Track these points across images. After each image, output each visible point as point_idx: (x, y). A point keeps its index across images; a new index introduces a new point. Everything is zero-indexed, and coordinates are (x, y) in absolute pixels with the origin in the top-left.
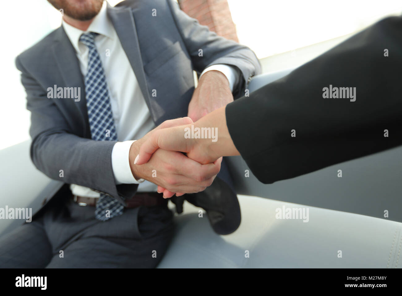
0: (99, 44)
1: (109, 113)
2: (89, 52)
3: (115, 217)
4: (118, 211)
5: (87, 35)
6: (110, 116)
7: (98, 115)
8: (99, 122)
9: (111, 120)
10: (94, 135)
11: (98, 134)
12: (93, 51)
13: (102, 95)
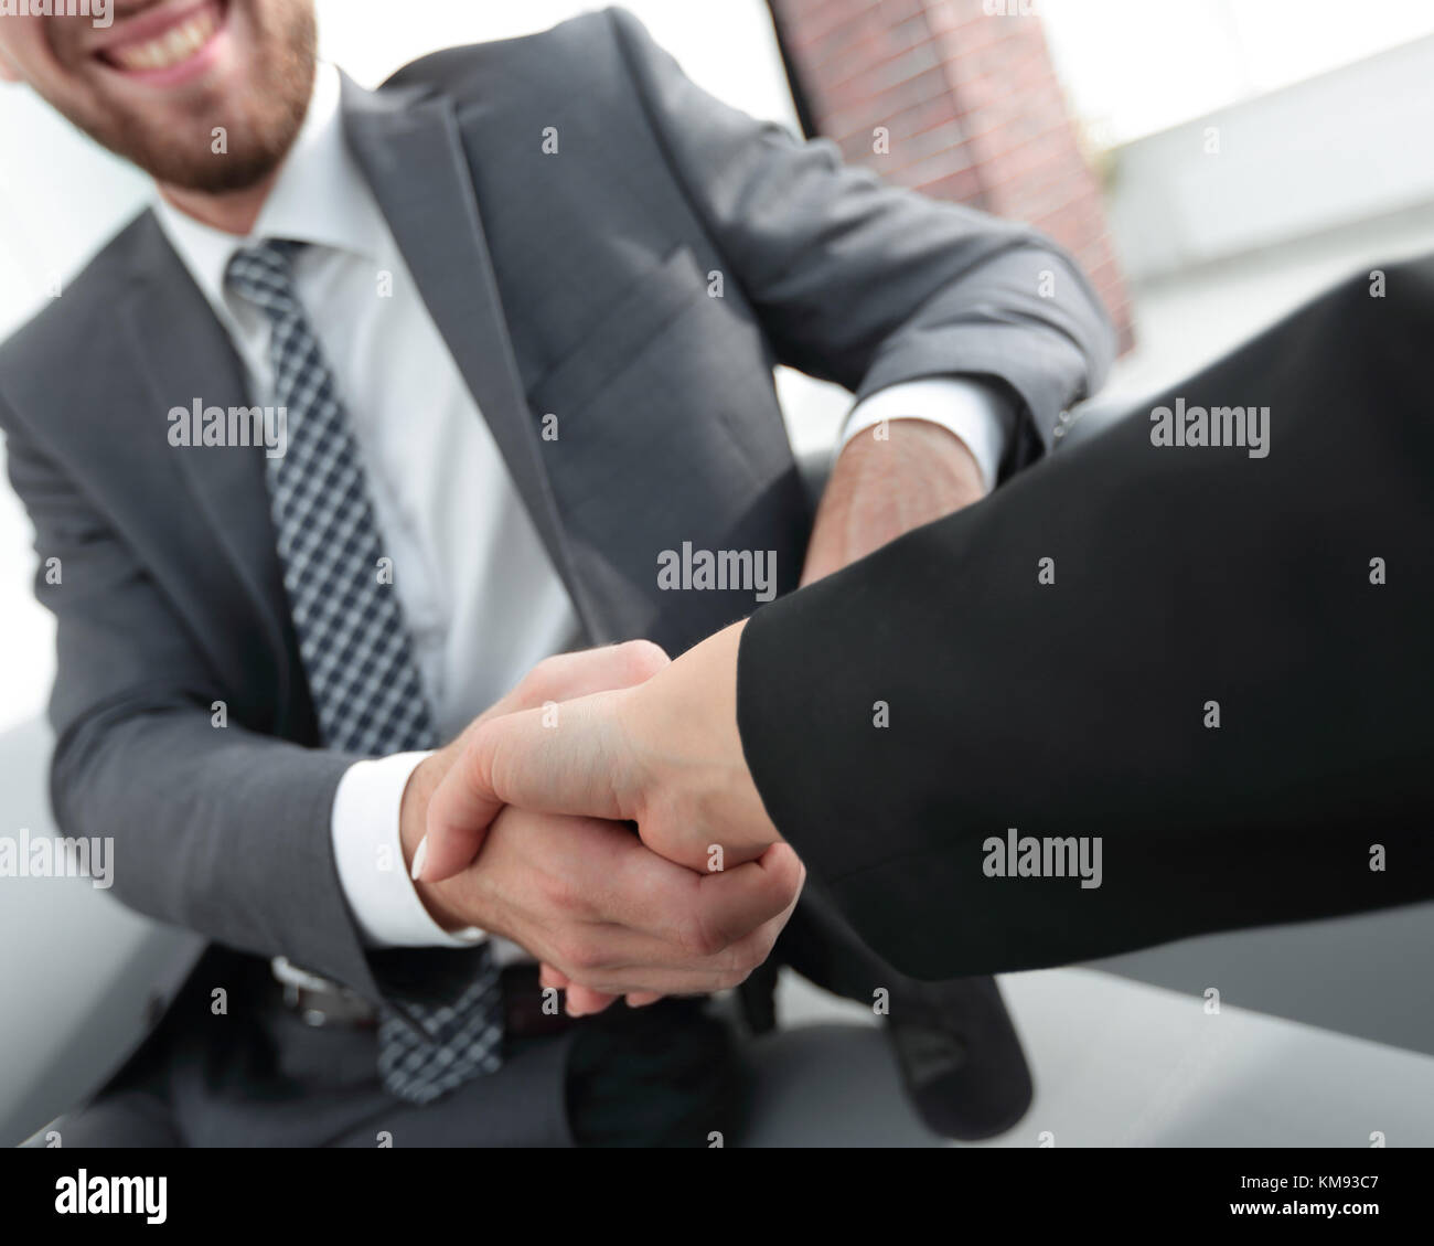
0: (313, 291)
1: (387, 610)
2: (274, 337)
3: (466, 1083)
4: (477, 1052)
5: (256, 255)
6: (393, 625)
7: (337, 623)
8: (347, 657)
9: (396, 643)
10: (327, 716)
11: (344, 710)
12: (286, 331)
13: (347, 530)
